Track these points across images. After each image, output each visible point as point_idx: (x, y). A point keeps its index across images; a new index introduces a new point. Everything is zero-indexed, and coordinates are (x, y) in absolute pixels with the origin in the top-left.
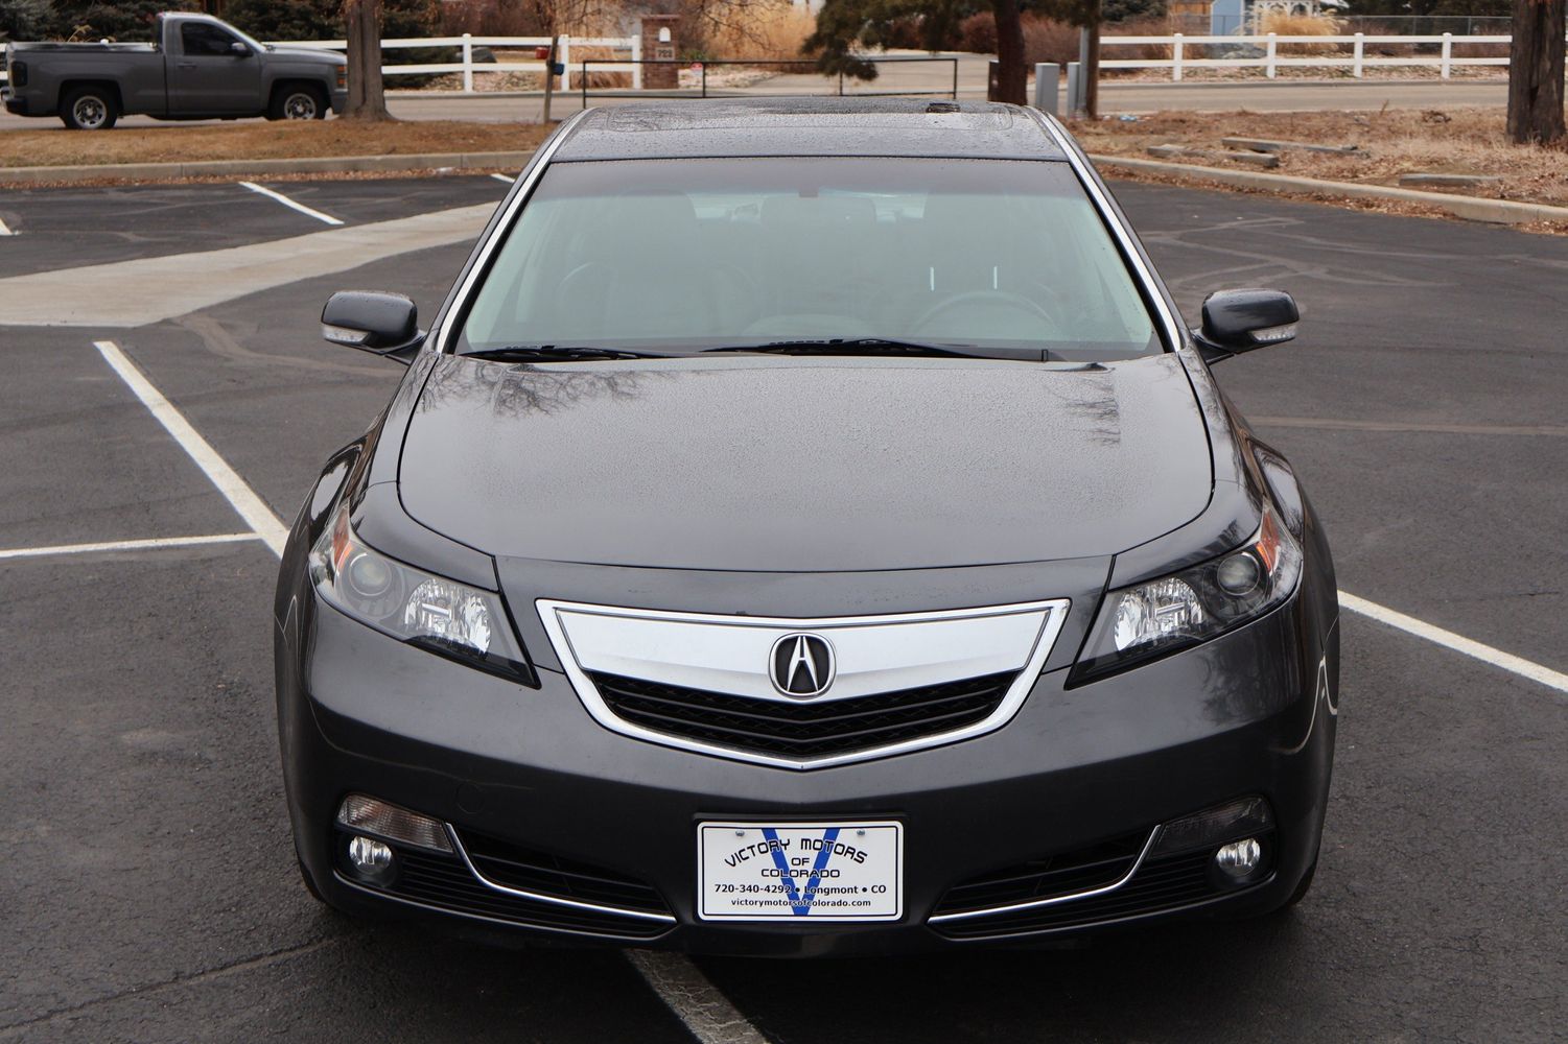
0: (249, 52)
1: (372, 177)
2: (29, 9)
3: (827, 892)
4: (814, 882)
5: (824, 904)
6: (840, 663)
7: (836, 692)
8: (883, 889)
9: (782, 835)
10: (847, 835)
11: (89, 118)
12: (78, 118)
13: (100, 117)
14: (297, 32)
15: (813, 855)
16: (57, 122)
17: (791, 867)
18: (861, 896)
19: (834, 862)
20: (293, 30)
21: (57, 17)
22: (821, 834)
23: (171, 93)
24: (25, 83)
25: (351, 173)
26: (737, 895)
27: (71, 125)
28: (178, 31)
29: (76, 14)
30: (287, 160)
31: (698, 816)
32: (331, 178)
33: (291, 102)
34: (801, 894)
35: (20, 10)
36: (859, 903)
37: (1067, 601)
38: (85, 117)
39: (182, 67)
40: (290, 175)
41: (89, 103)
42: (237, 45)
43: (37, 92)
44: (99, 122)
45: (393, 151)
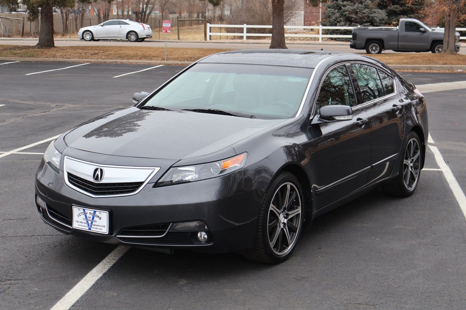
0: (425, 31)
1: (435, 72)
2: (378, 16)
3: (94, 225)
4: (92, 223)
5: (94, 228)
6: (105, 175)
7: (104, 181)
8: (104, 227)
9: (86, 211)
10: (97, 213)
11: (374, 50)
12: (370, 50)
13: (377, 50)
14: (462, 25)
15: (92, 216)
16: (364, 51)
17: (88, 219)
18: (100, 227)
19: (96, 219)
20: (461, 25)
21: (388, 19)
22: (93, 212)
23: (400, 43)
24: (356, 39)
25: (429, 70)
26: (79, 223)
27: (368, 52)
28: (404, 25)
29: (394, 18)
30: (409, 65)
31: (73, 204)
32: (422, 71)
33: (437, 47)
34: (90, 225)
35: (375, 17)
36: (100, 229)
37: (160, 168)
38: (373, 50)
39: (404, 35)
40: (409, 70)
41: (374, 46)
42: (421, 29)
43: (359, 42)
44: (377, 52)
45: (445, 64)
